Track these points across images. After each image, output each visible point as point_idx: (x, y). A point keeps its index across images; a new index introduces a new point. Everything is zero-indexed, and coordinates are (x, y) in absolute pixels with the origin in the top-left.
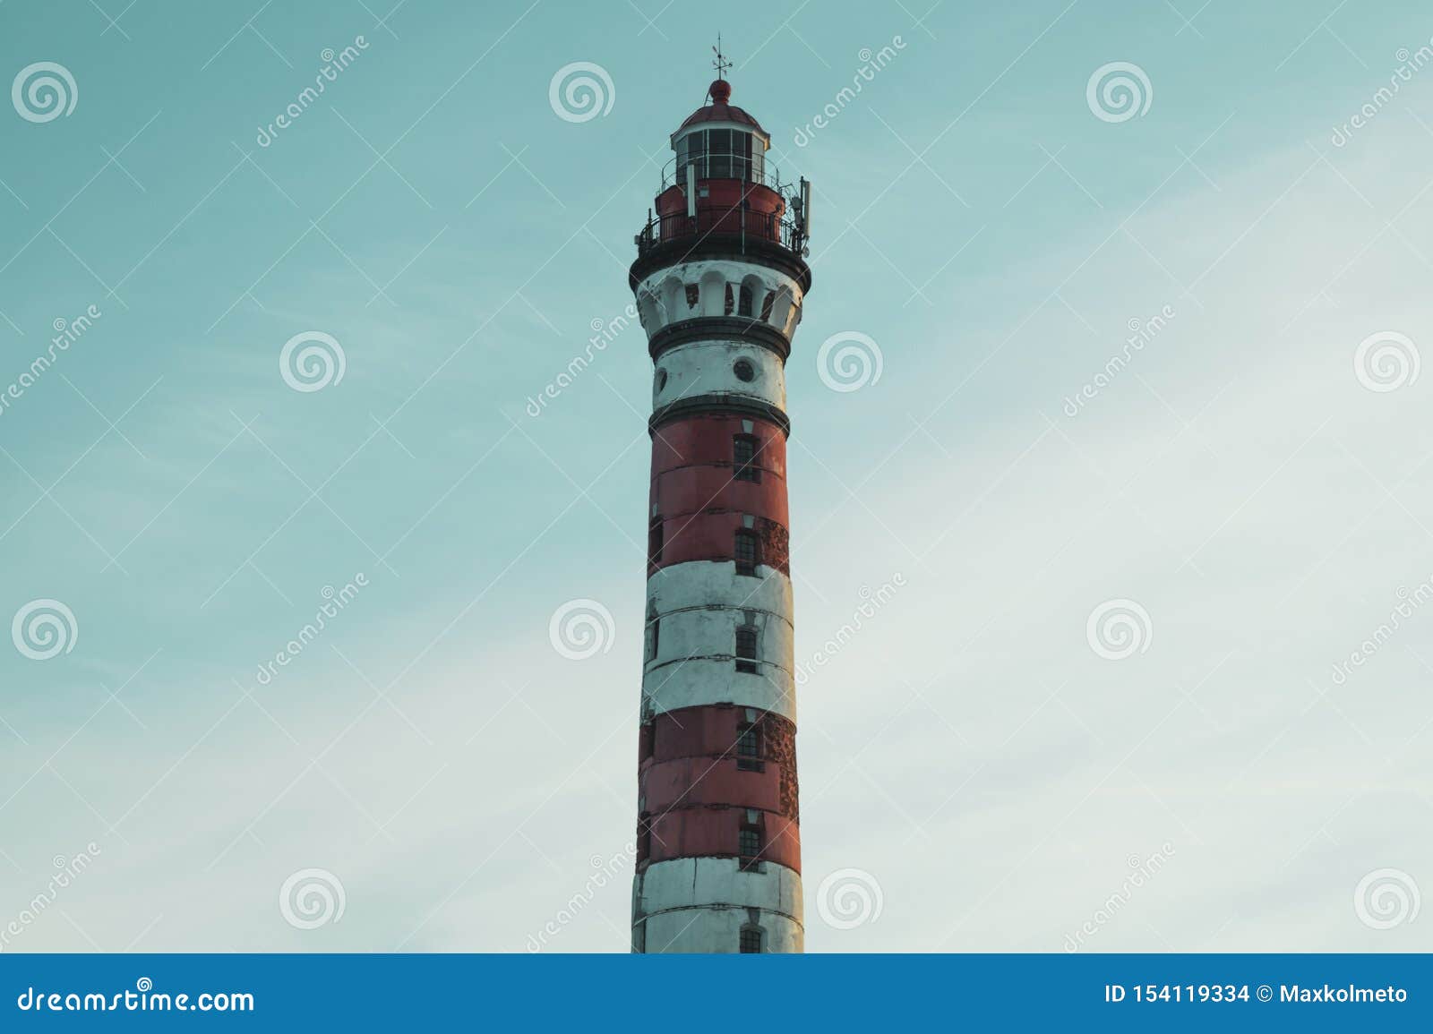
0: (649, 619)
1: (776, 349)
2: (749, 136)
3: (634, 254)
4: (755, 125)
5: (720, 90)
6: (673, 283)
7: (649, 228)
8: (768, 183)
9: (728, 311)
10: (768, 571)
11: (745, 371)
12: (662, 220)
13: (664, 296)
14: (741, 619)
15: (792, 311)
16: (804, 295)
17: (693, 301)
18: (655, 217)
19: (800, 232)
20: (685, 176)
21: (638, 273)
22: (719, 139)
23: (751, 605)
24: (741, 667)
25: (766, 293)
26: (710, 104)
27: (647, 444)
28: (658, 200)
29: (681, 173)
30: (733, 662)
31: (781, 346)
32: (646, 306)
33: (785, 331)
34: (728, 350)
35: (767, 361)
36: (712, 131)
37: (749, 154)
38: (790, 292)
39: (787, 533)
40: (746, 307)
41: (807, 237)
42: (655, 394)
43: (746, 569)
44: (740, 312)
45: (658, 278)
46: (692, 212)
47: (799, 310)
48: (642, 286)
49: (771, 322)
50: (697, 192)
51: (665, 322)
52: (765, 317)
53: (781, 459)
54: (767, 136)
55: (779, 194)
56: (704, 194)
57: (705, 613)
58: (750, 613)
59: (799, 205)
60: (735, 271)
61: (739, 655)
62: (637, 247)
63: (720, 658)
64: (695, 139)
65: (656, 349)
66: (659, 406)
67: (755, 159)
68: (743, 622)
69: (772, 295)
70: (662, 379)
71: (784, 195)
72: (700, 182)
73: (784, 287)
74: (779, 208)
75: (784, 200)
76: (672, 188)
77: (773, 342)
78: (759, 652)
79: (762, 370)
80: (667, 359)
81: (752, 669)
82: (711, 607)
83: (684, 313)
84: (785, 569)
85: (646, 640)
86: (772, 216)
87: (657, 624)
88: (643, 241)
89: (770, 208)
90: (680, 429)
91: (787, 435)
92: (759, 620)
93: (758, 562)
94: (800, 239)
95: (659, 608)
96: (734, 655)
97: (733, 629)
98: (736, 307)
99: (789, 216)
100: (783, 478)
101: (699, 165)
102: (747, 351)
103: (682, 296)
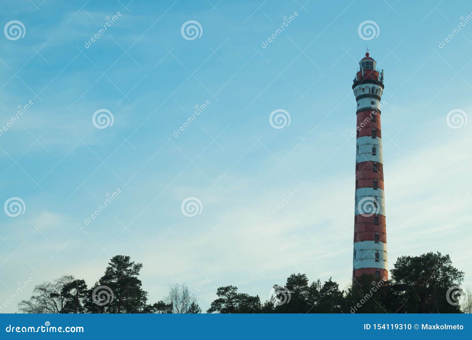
0: (357, 146)
1: (378, 99)
2: (373, 62)
3: (353, 83)
4: (373, 60)
5: (367, 54)
6: (360, 88)
7: (356, 79)
8: (376, 70)
9: (370, 93)
10: (377, 138)
11: (373, 103)
12: (358, 77)
13: (358, 90)
14: (373, 146)
15: (381, 93)
16: (383, 89)
17: (363, 91)
18: (357, 77)
19: (382, 79)
20: (362, 69)
21: (354, 87)
22: (367, 63)
23: (375, 144)
24: (373, 155)
25: (376, 90)
26: (366, 57)
27: (356, 116)
28: (357, 74)
29: (361, 69)
30: (372, 154)
31: (379, 99)
32: (355, 92)
33: (380, 96)
34: (370, 99)
35: (377, 101)
36: (366, 61)
37: (373, 65)
38: (381, 89)
39: (380, 131)
40: (373, 92)
41: (383, 79)
42: (357, 107)
43: (374, 138)
44: (372, 93)
45: (357, 87)
46: (363, 76)
47: (382, 92)
48: (355, 89)
49: (377, 94)
50: (364, 72)
51: (359, 95)
52: (376, 94)
53: (380, 118)
54: (376, 62)
55: (378, 72)
56: (365, 72)
58: (375, 145)
59: (382, 74)
60: (371, 86)
61: (373, 152)
62: (353, 82)
63: (369, 153)
64: (363, 63)
65: (357, 100)
66: (358, 109)
67: (374, 66)
68: (373, 147)
69: (377, 90)
70: (358, 105)
71: (379, 72)
72: (364, 70)
73: (380, 88)
74: (378, 74)
75: (379, 73)
76: (359, 72)
78: (376, 152)
79: (376, 103)
80: (359, 101)
81: (375, 155)
82: (368, 144)
83: (362, 93)
84: (380, 137)
85: (357, 150)
86: (377, 76)
87: (358, 147)
88: (355, 81)
89: (377, 74)
90: (362, 113)
91: (380, 114)
92: (376, 146)
93: (376, 136)
94: (382, 80)
95: (359, 144)
97: (372, 148)
98: (371, 92)
99: (380, 76)
100: (380, 122)
101: (364, 68)
102: (373, 100)
103: (361, 90)
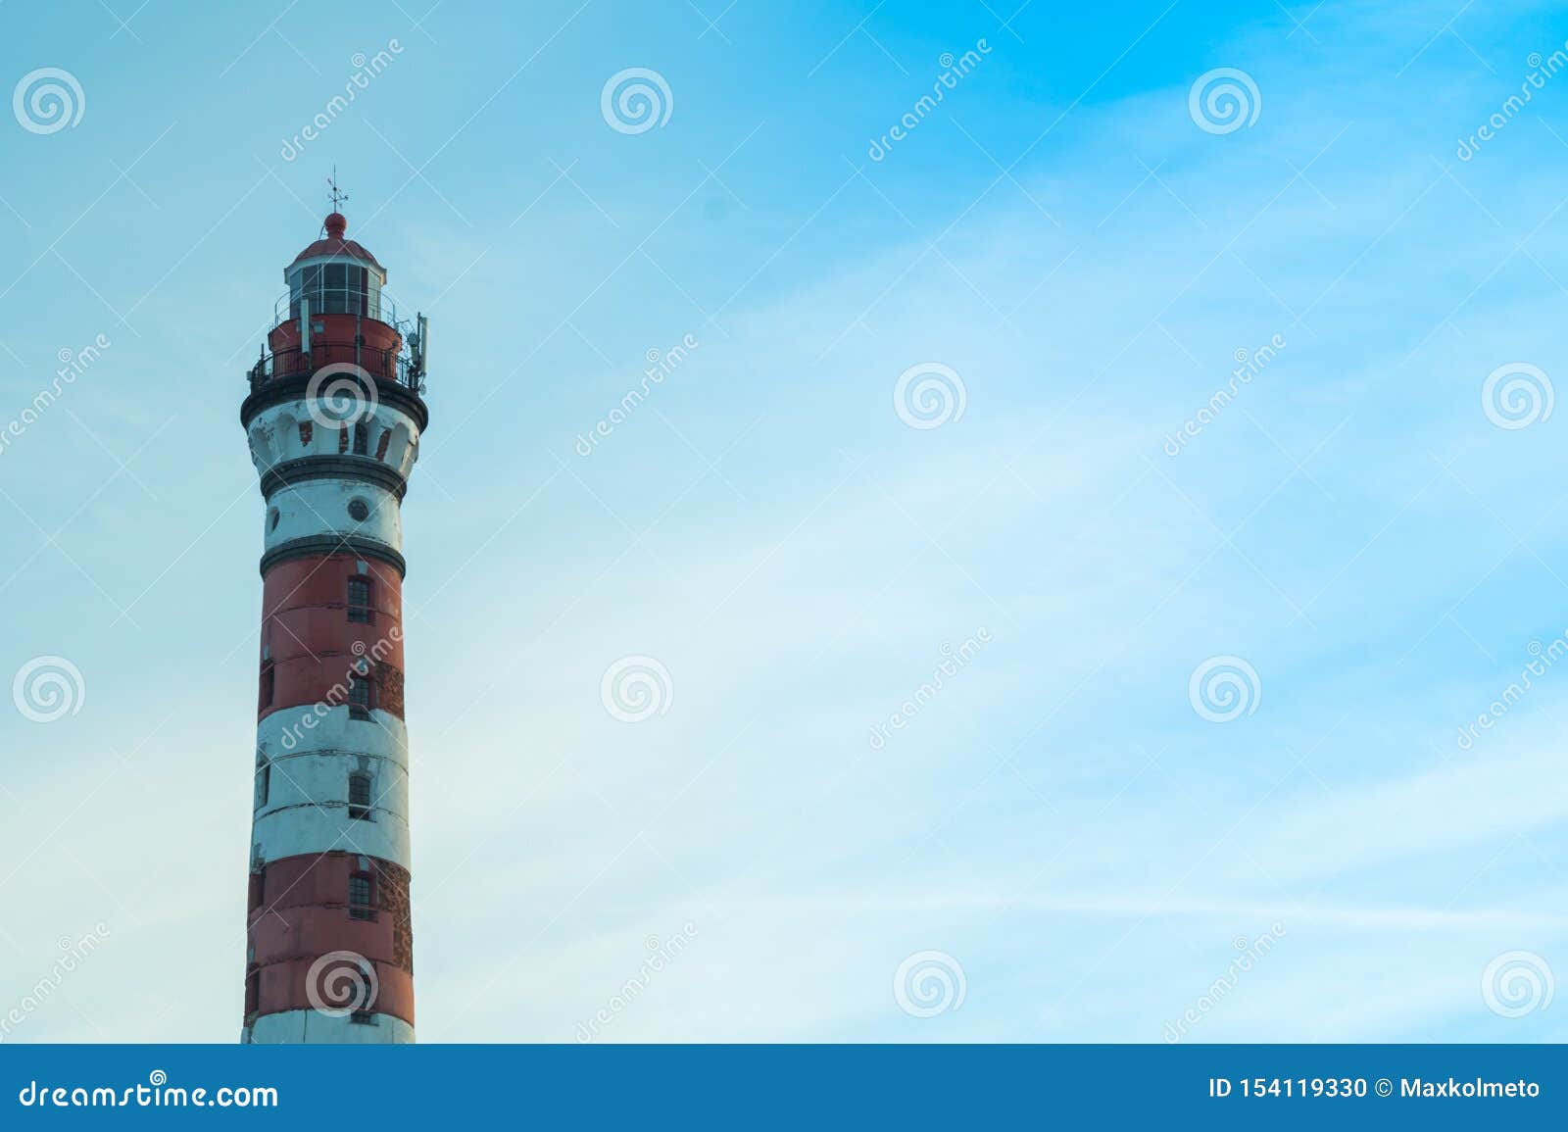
0: (259, 765)
1: (390, 487)
2: (365, 272)
3: (245, 390)
4: (370, 259)
5: (335, 224)
6: (287, 420)
7: (262, 363)
8: (384, 318)
9: (342, 449)
10: (380, 714)
11: (359, 510)
12: (275, 355)
13: (276, 433)
14: (354, 765)
15: (408, 451)
16: (421, 433)
17: (306, 440)
18: (268, 352)
19: (417, 369)
20: (299, 311)
21: (249, 412)
22: (335, 273)
23: (365, 750)
24: (354, 814)
25: (382, 431)
26: (325, 237)
27: (259, 584)
28: (270, 335)
29: (295, 308)
30: (345, 810)
31: (396, 485)
32: (259, 442)
33: (401, 470)
34: (343, 489)
35: (383, 501)
36: (328, 266)
37: (365, 289)
38: (407, 431)
39: (402, 676)
40: (361, 444)
41: (424, 374)
42: (267, 534)
43: (358, 714)
44: (355, 450)
45: (270, 415)
46: (306, 348)
47: (415, 447)
48: (254, 424)
49: (387, 460)
50: (311, 327)
51: (277, 460)
52: (381, 454)
53: (397, 601)
54: (384, 271)
55: (395, 331)
56: (319, 329)
57: (317, 758)
58: (364, 759)
59: (416, 341)
61: (351, 802)
62: (249, 383)
63: (332, 804)
64: (309, 272)
65: (269, 486)
66: (270, 547)
67: (371, 294)
68: (357, 768)
69: (388, 432)
70: (274, 518)
71: (401, 331)
72: (315, 316)
73: (401, 427)
74: (396, 345)
75: (400, 336)
76: (285, 323)
77: (388, 481)
78: (372, 798)
79: (377, 512)
80: (279, 498)
81: (367, 817)
82: (323, 753)
83: (297, 451)
84: (400, 713)
85: (257, 786)
86: (388, 353)
87: (268, 769)
88: (256, 377)
89: (386, 344)
90: (289, 569)
91: (403, 575)
92: (372, 766)
93: (371, 707)
94: (417, 376)
95: (272, 755)
96: (346, 799)
97: (346, 775)
98: (351, 445)
99: (405, 353)
100: (398, 621)
101: (313, 300)
102: (362, 490)
103: (296, 432)
